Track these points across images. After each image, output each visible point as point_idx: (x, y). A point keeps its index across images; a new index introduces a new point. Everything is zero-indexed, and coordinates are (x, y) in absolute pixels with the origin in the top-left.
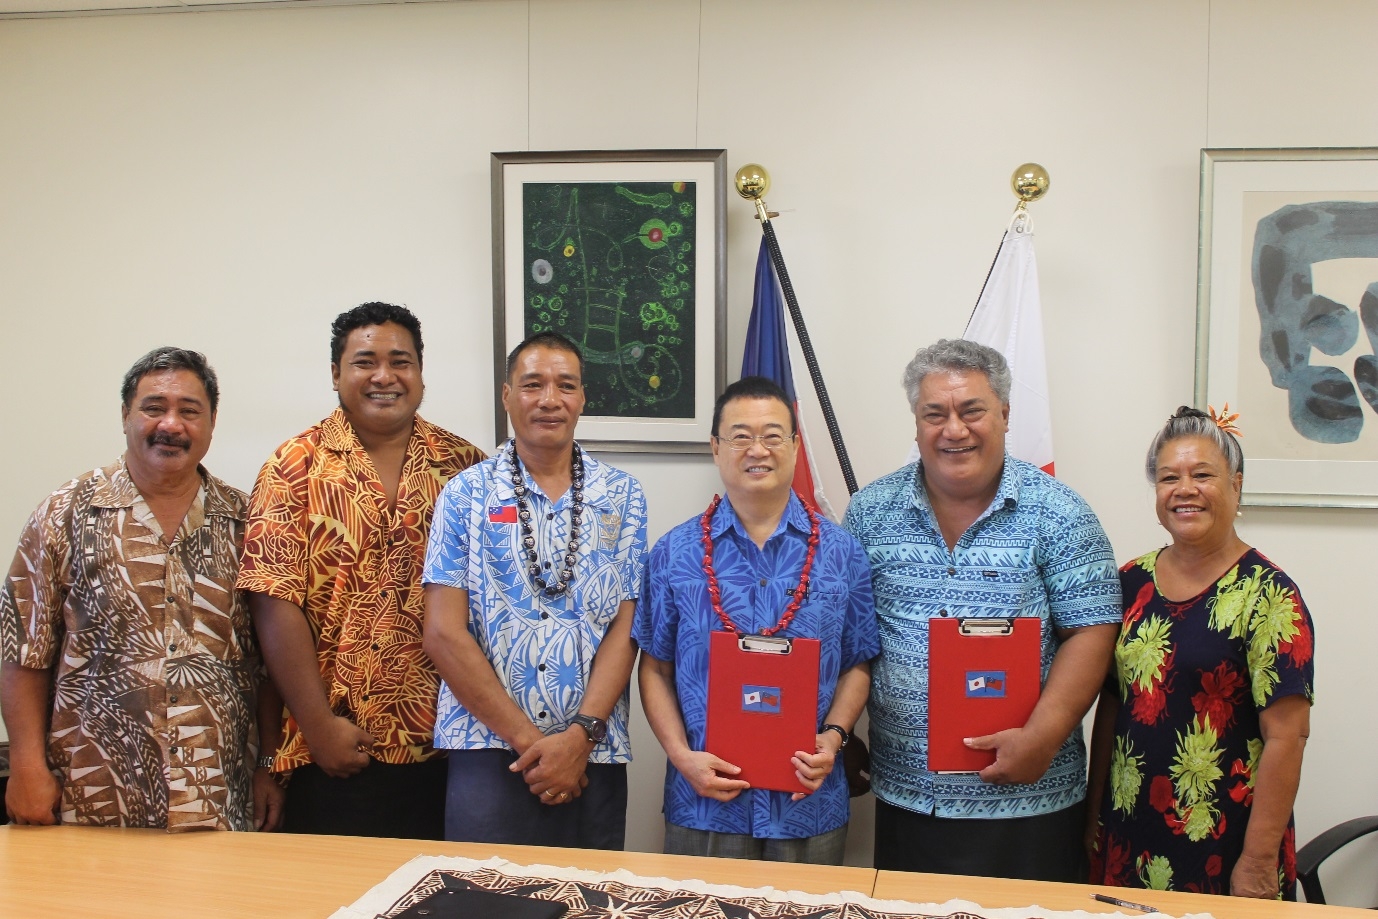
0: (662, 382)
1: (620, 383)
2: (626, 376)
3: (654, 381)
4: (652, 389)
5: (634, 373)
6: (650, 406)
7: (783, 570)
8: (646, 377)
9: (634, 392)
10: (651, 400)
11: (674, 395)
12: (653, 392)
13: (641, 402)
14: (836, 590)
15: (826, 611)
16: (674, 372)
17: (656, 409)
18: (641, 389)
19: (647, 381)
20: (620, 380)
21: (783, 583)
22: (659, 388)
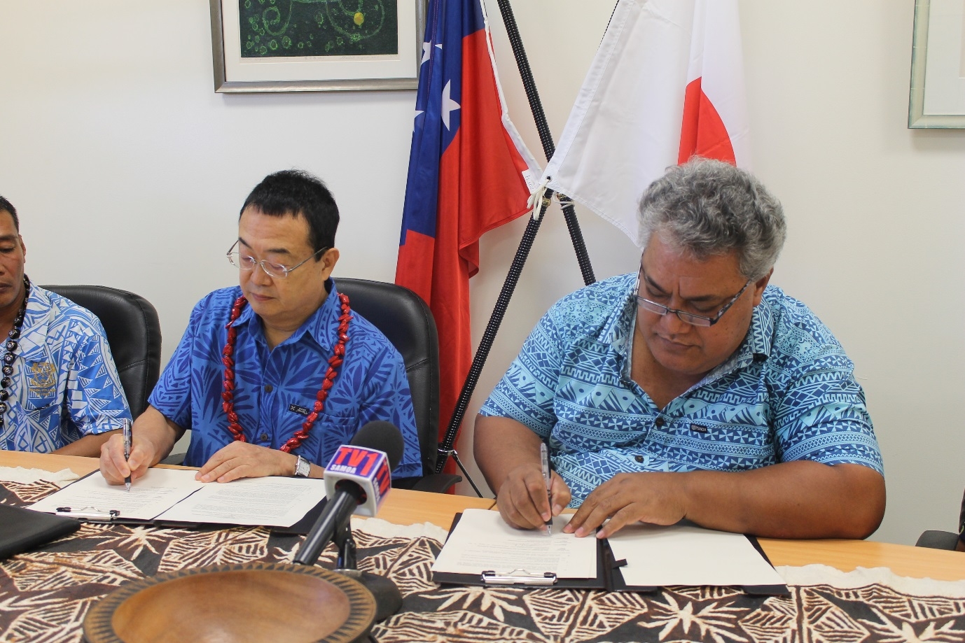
0: (366, 18)
1: (327, 22)
2: (333, 14)
3: (358, 17)
4: (357, 26)
5: (340, 10)
6: (355, 44)
7: (292, 382)
8: (350, 13)
9: (340, 30)
10: (356, 38)
11: (378, 31)
12: (358, 29)
13: (347, 40)
14: (347, 413)
15: (331, 434)
16: (377, 7)
17: (361, 46)
18: (346, 26)
19: (351, 19)
20: (326, 18)
21: (289, 396)
22: (363, 25)
